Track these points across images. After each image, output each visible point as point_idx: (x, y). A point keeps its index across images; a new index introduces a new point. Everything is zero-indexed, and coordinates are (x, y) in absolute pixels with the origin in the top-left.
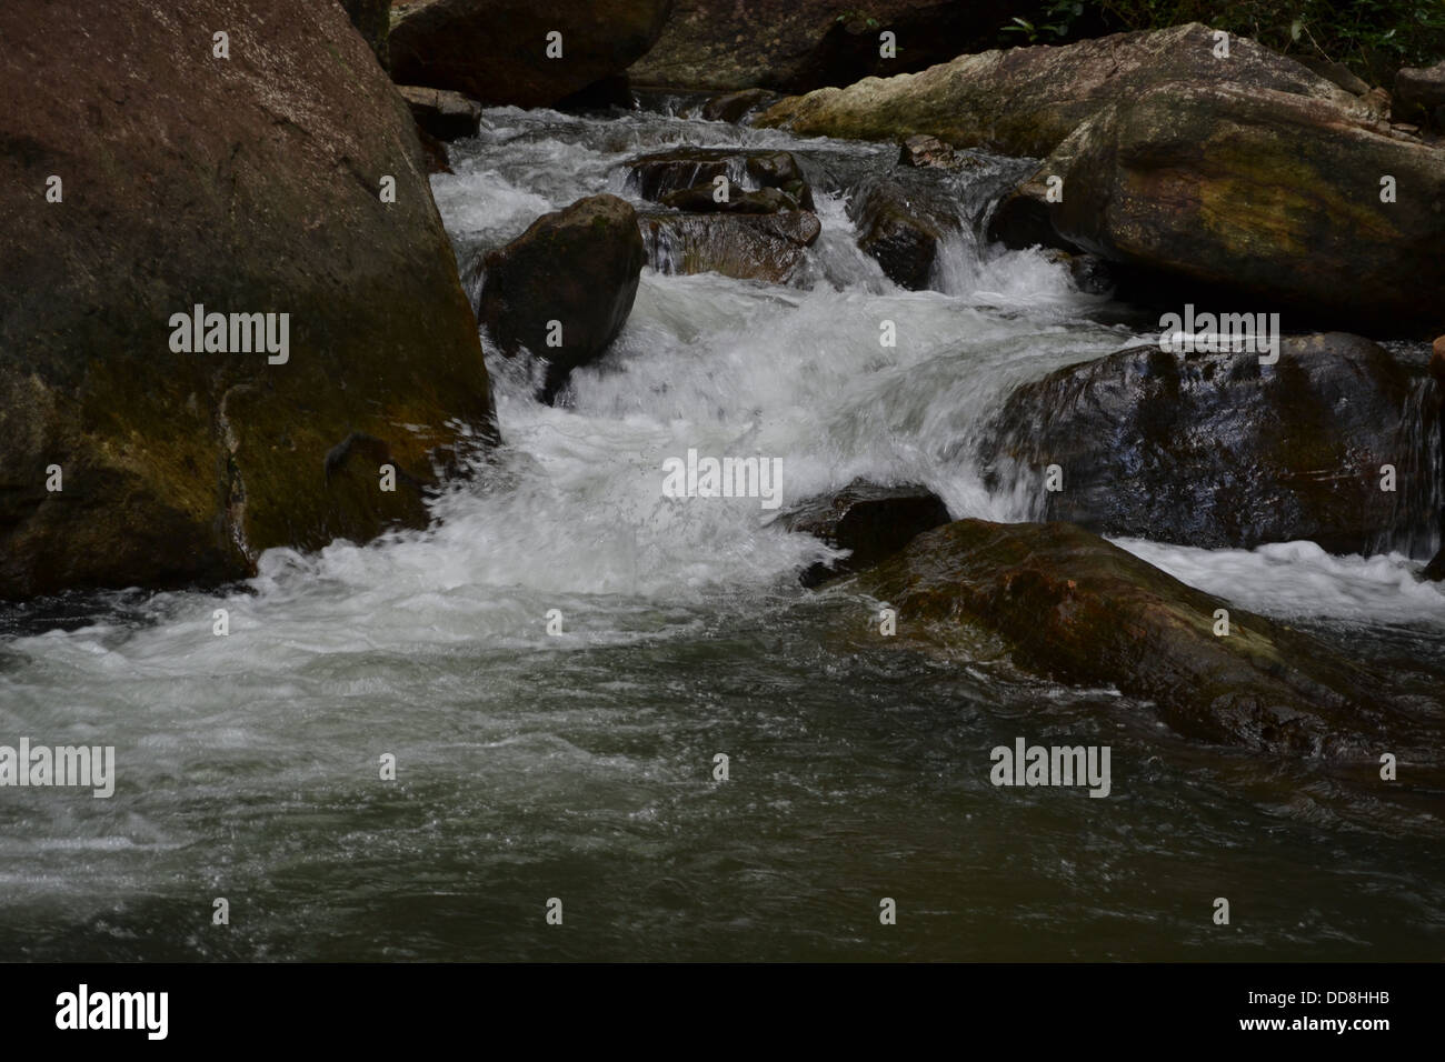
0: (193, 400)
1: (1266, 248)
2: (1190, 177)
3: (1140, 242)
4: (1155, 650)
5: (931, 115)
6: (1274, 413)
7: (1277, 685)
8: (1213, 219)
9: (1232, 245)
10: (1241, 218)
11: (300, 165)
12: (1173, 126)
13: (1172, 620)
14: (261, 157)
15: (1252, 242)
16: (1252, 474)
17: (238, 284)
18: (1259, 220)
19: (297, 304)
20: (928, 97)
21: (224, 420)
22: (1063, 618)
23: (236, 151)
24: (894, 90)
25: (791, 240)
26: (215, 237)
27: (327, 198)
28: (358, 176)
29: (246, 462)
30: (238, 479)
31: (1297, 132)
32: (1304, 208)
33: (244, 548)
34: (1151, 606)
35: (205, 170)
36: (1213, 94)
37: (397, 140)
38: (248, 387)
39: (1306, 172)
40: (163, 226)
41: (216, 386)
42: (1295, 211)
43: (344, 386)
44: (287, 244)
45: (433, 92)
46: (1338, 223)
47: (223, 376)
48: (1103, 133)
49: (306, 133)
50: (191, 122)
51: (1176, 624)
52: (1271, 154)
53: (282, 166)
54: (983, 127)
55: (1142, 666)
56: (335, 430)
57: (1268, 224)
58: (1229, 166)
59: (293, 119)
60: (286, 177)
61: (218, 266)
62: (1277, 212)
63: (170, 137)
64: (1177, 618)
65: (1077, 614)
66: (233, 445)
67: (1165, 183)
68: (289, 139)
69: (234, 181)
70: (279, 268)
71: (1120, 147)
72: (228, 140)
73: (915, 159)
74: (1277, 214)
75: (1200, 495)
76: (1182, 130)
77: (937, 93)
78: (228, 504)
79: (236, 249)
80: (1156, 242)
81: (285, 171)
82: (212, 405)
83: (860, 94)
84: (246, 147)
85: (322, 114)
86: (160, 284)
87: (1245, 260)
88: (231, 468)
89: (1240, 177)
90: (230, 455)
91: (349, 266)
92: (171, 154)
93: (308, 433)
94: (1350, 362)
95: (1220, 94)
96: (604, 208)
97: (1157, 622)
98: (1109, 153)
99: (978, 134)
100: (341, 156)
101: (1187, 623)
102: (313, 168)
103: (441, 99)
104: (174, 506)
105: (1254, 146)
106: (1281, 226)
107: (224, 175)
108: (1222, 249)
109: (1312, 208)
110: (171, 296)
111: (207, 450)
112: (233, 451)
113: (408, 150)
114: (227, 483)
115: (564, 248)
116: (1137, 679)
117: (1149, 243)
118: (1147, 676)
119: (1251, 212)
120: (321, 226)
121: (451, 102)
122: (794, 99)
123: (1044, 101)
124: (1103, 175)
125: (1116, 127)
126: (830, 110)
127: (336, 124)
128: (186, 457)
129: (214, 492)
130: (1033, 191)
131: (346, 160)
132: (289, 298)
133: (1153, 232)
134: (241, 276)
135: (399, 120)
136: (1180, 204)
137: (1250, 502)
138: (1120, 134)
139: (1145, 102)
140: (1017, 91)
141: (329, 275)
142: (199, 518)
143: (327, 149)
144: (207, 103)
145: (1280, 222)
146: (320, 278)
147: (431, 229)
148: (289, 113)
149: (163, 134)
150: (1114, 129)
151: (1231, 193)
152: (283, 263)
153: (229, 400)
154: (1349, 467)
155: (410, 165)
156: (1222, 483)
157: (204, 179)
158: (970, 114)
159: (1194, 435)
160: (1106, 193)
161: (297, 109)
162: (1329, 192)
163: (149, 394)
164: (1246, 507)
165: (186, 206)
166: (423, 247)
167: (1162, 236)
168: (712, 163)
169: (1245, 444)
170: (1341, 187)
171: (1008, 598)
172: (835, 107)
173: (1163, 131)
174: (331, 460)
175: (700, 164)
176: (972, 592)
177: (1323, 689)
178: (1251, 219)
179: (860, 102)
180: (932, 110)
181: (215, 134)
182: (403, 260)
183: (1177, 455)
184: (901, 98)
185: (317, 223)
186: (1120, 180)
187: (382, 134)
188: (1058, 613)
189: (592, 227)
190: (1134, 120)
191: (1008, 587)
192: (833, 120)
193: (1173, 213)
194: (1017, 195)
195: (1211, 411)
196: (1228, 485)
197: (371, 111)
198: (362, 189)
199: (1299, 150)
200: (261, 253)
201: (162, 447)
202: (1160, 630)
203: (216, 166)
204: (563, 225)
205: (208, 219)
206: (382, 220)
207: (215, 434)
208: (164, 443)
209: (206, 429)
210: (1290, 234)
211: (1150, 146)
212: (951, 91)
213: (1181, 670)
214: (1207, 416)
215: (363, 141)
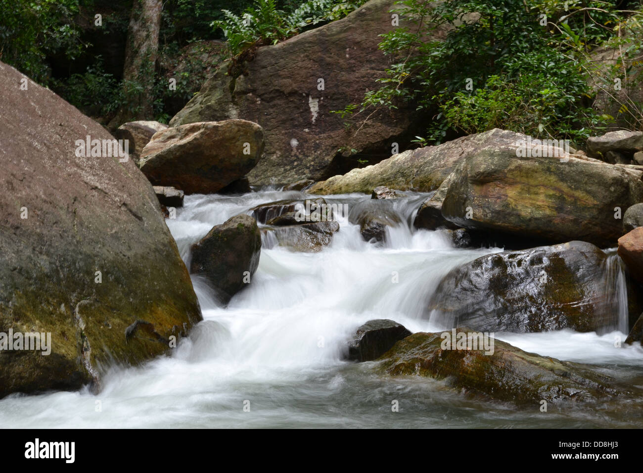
0: (63, 308)
1: (538, 214)
2: (501, 185)
3: (483, 216)
4: (509, 371)
5: (384, 181)
6: (551, 278)
7: (566, 380)
8: (514, 203)
9: (523, 214)
10: (526, 201)
11: (104, 206)
12: (492, 163)
13: (516, 358)
14: (87, 203)
15: (532, 212)
16: (544, 307)
17: (80, 257)
18: (534, 202)
19: (108, 265)
20: (382, 174)
21: (78, 315)
22: (466, 363)
23: (75, 200)
24: (366, 173)
25: (327, 233)
26: (68, 237)
27: (117, 221)
28: (131, 211)
29: (89, 334)
30: (86, 341)
31: (547, 161)
32: (553, 195)
33: (91, 371)
34: (505, 353)
35: (61, 208)
36: (508, 148)
37: (147, 197)
38: (88, 301)
39: (553, 178)
40: (44, 233)
41: (73, 301)
42: (550, 197)
43: (131, 300)
44: (101, 239)
45: (161, 188)
46: (569, 200)
47: (75, 296)
48: (461, 171)
49: (106, 193)
50: (53, 187)
51: (517, 359)
52: (536, 172)
53: (96, 207)
54: (407, 183)
55: (504, 379)
56: (128, 319)
57: (538, 203)
58: (518, 179)
59: (99, 187)
60: (98, 210)
61: (70, 249)
62: (542, 197)
63: (45, 194)
64: (518, 357)
65: (473, 361)
66: (83, 326)
67: (491, 189)
68: (98, 196)
69: (75, 213)
70: (98, 250)
71: (469, 175)
72: (71, 195)
73: (378, 197)
74: (542, 198)
75: (521, 318)
76: (496, 165)
77: (385, 171)
78: (82, 352)
79: (78, 242)
80: (489, 215)
81: (98, 209)
82: (72, 309)
83: (351, 176)
84: (79, 199)
85: (112, 185)
86: (45, 257)
87: (530, 220)
88: (83, 336)
89: (524, 183)
90: (82, 331)
91: (130, 248)
92: (45, 201)
93: (117, 321)
94: (583, 253)
95: (511, 148)
96: (242, 220)
97: (509, 359)
98: (465, 179)
99: (405, 186)
100: (122, 203)
101: (523, 359)
102: (110, 208)
103: (165, 191)
104: (58, 353)
105: (529, 169)
106: (544, 203)
107: (70, 210)
108: (519, 216)
109: (557, 194)
110: (50, 263)
111: (71, 329)
112: (83, 329)
113: (152, 201)
114: (81, 343)
115: (225, 239)
116: (503, 384)
117: (487, 216)
118: (507, 383)
119: (530, 199)
120: (116, 232)
121: (170, 192)
122: (322, 182)
123: (433, 169)
124: (463, 189)
125: (466, 167)
126: (339, 185)
127: (119, 189)
128: (62, 332)
129: (76, 347)
130: (432, 204)
131: (125, 204)
132: (103, 263)
133: (487, 211)
134: (81, 253)
135: (147, 189)
136: (499, 198)
137: (544, 319)
138: (468, 170)
139: (478, 155)
140: (421, 166)
141: (121, 252)
142: (69, 358)
143: (116, 200)
144: (60, 180)
145: (543, 202)
146: (117, 254)
147: (165, 233)
148: (98, 185)
149: (41, 193)
150: (466, 168)
151: (520, 191)
152: (100, 248)
153: (80, 306)
154: (587, 300)
155: (154, 207)
156: (531, 312)
157: (62, 212)
158: (401, 178)
159: (516, 292)
160: (465, 196)
161: (101, 183)
162: (564, 187)
163: (43, 305)
164: (542, 321)
165: (54, 224)
166: (162, 241)
167: (492, 212)
168: (288, 205)
169: (539, 293)
170: (569, 184)
171: (441, 359)
172: (341, 183)
173: (488, 166)
174: (128, 333)
175: (283, 206)
176: (424, 360)
177: (587, 381)
178: (531, 202)
179: (351, 179)
180: (384, 179)
181: (65, 193)
182: (153, 246)
183: (509, 301)
184: (370, 175)
185: (114, 231)
186: (471, 190)
187: (140, 194)
188: (464, 361)
189: (237, 228)
190: (474, 162)
191: (440, 355)
192: (340, 189)
193: (496, 202)
194: (425, 206)
195: (522, 280)
196: (534, 313)
197: (134, 185)
198: (133, 217)
199: (549, 169)
200: (89, 244)
201: (50, 327)
202: (511, 362)
203: (66, 207)
204: (224, 229)
205: (64, 229)
206: (143, 230)
207: (74, 321)
208: (51, 326)
209: (70, 319)
210: (549, 207)
211: (483, 173)
212: (392, 169)
213: (522, 379)
214: (521, 283)
215: (132, 197)
